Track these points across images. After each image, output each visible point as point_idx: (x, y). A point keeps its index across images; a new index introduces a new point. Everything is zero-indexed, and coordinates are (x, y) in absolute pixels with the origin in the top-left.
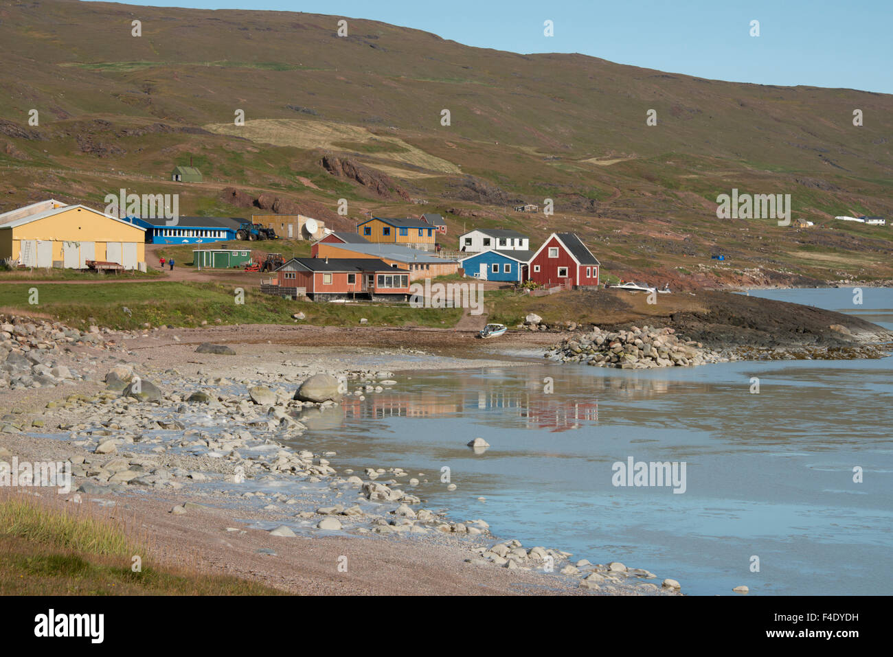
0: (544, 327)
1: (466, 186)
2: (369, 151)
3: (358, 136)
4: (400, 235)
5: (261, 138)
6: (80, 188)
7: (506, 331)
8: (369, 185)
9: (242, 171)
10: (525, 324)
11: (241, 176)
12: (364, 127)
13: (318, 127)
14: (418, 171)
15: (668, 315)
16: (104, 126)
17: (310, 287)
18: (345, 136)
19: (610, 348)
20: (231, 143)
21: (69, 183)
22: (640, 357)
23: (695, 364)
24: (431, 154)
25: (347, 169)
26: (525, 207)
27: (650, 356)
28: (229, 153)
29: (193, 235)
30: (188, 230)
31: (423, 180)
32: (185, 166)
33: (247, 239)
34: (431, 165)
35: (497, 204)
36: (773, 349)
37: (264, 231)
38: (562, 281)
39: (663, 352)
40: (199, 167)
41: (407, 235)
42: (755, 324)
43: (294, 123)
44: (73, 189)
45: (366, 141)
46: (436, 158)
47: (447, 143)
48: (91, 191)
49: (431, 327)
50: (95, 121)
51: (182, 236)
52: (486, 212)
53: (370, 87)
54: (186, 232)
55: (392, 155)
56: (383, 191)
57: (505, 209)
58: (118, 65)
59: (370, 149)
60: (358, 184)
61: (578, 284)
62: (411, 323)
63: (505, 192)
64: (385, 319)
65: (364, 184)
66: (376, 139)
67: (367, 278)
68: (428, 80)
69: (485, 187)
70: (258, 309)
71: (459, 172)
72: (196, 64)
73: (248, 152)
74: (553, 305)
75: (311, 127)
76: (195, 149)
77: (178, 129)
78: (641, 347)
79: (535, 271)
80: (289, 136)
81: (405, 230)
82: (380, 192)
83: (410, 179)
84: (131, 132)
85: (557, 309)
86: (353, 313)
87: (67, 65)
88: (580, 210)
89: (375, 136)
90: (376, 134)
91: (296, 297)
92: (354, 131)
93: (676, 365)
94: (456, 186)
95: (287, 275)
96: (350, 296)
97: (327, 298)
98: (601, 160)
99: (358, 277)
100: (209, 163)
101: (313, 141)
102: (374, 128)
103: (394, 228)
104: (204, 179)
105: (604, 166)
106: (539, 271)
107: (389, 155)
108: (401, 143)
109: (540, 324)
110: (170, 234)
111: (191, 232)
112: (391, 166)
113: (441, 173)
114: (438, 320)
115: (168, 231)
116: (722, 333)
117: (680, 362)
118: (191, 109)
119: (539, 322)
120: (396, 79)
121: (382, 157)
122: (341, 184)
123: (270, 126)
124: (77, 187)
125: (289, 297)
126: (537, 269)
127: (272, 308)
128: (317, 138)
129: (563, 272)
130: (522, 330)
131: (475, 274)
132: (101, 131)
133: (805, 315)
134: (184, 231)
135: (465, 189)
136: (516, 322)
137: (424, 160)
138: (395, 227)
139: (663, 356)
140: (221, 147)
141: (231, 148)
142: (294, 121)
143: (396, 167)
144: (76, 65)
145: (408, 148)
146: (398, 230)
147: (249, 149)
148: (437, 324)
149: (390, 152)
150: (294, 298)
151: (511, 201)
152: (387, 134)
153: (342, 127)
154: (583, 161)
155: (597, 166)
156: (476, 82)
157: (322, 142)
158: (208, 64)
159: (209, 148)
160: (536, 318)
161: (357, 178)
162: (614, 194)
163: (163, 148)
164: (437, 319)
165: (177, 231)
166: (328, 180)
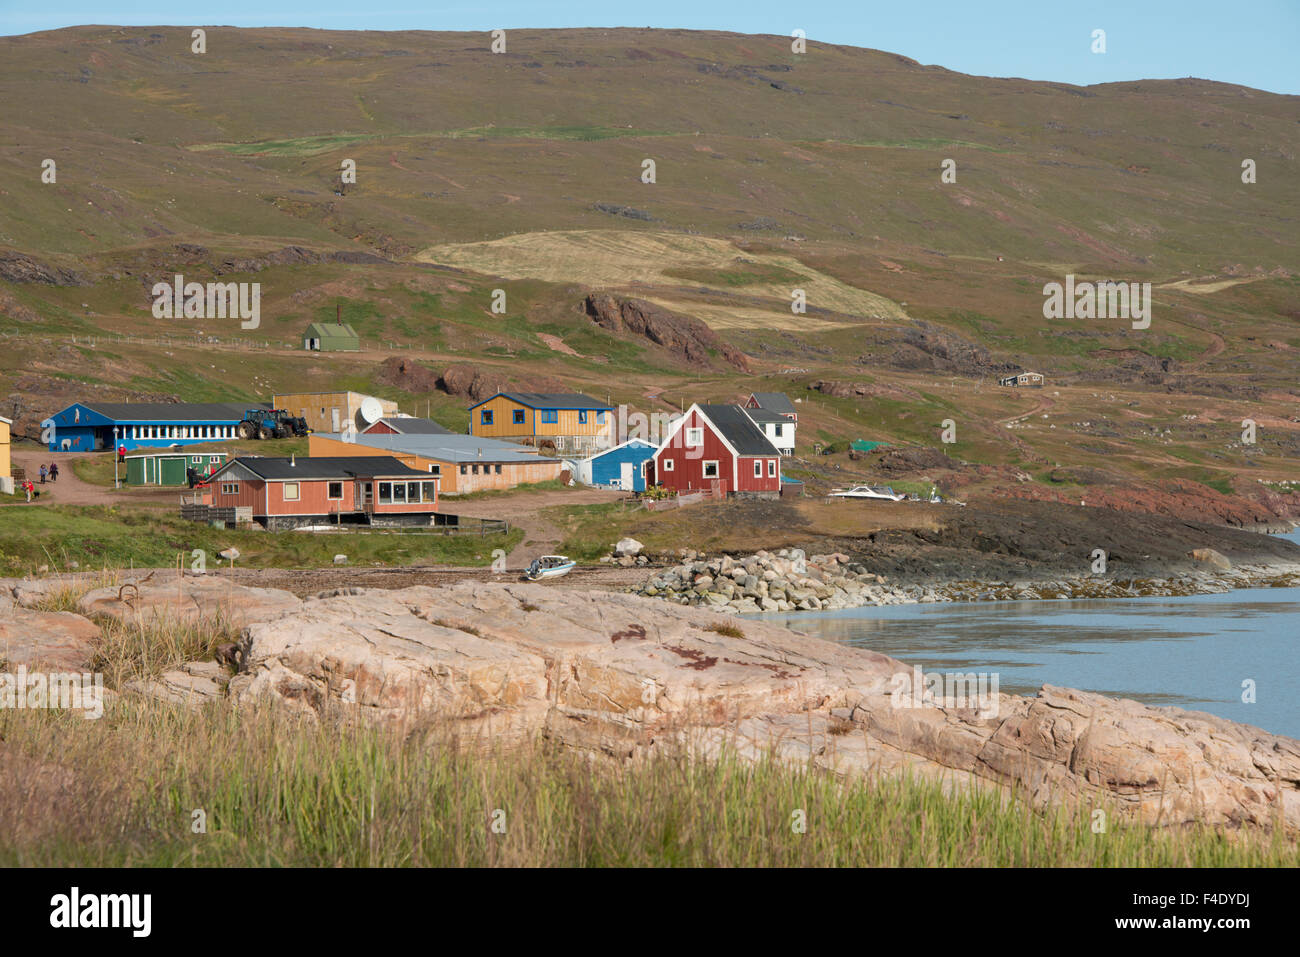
0: (643, 559)
1: (907, 341)
2: (732, 284)
3: (713, 255)
4: (543, 422)
5: (532, 267)
6: (119, 367)
7: (575, 567)
8: (671, 344)
9: (436, 328)
10: (615, 556)
11: (432, 336)
12: (727, 239)
13: (642, 242)
14: (820, 318)
15: (867, 536)
16: (192, 256)
17: (259, 506)
18: (690, 257)
19: (693, 585)
20: (420, 278)
21: (99, 359)
22: (735, 597)
23: (832, 607)
24: (850, 284)
25: (630, 317)
26: (1020, 376)
27: (752, 596)
28: (415, 294)
29: (189, 436)
30: (180, 427)
31: (827, 332)
32: (326, 321)
33: (257, 437)
34: (849, 305)
35: (965, 373)
36: (1011, 584)
37: (286, 422)
38: (706, 484)
39: (777, 588)
40: (353, 322)
41: (556, 422)
42: (1018, 546)
43: (596, 237)
44: (105, 371)
45: (728, 264)
46: (861, 291)
47: (884, 263)
48: (138, 373)
49: (455, 565)
50: (177, 247)
51: (167, 437)
52: (883, 386)
53: (760, 164)
54: (175, 430)
55: (775, 288)
56: (696, 354)
57: (979, 382)
58: (298, 143)
59: (734, 280)
60: (651, 343)
61: (736, 489)
62: (423, 560)
63: (983, 351)
64: (379, 555)
65: (660, 343)
66: (747, 261)
67: (363, 487)
68: (881, 145)
69: (944, 343)
70: (154, 543)
71: (903, 315)
72: (434, 135)
73: (450, 292)
74: (668, 523)
75: (628, 242)
76: (354, 290)
77: (328, 255)
78: (742, 581)
79: (666, 469)
80: (584, 261)
81: (552, 413)
82: (690, 357)
83: (801, 333)
84: (241, 265)
85: (675, 529)
86: (324, 546)
87: (206, 147)
88: (1130, 380)
89: (746, 256)
90: (749, 251)
91: (234, 524)
92: (706, 246)
93: (799, 609)
94: (887, 342)
95: (225, 487)
96: (332, 519)
97: (292, 523)
98: (1199, 282)
99: (348, 487)
100: (377, 315)
101: (627, 268)
102: (748, 239)
103: (531, 411)
104: (362, 344)
105: (1203, 295)
106: (672, 469)
107: (771, 290)
108: (797, 267)
109: (638, 555)
110: (146, 435)
111: (185, 431)
112: (767, 310)
113: (868, 318)
114: (472, 553)
115: (142, 430)
116: (938, 561)
117: (805, 604)
118: (406, 219)
119: (637, 551)
120: (815, 145)
121: (755, 294)
122: (619, 345)
123: (550, 245)
124: (113, 365)
125: (220, 525)
126: (670, 465)
127: (180, 542)
128: (637, 262)
129: (711, 470)
130: (609, 566)
131: (612, 481)
132: (188, 265)
133: (1175, 536)
134: (171, 428)
135: (906, 347)
136: (601, 552)
137: (836, 297)
138: (534, 409)
139: (774, 595)
140: (401, 284)
141: (419, 285)
142: (595, 233)
143: (776, 311)
144: (221, 146)
145: (809, 275)
146: (538, 414)
147: (452, 286)
148: (469, 560)
149: (772, 283)
150: (231, 525)
151: (997, 368)
152: (768, 249)
153: (686, 240)
154: (1161, 287)
155: (1186, 296)
156: (971, 145)
157: (645, 271)
158: (455, 135)
159: (380, 287)
160: (633, 545)
161: (649, 333)
162: (1212, 348)
163: (296, 291)
164: (470, 552)
165: (159, 430)
166: (595, 337)
